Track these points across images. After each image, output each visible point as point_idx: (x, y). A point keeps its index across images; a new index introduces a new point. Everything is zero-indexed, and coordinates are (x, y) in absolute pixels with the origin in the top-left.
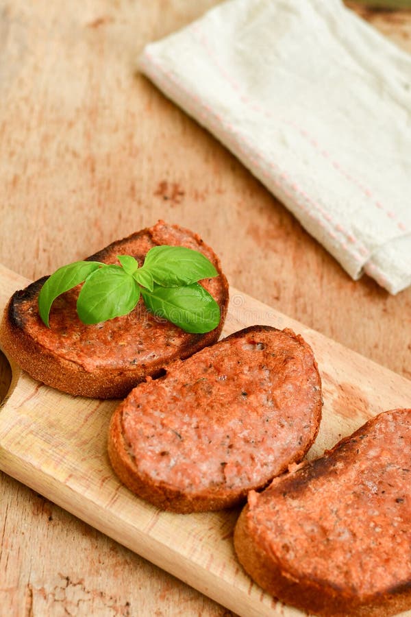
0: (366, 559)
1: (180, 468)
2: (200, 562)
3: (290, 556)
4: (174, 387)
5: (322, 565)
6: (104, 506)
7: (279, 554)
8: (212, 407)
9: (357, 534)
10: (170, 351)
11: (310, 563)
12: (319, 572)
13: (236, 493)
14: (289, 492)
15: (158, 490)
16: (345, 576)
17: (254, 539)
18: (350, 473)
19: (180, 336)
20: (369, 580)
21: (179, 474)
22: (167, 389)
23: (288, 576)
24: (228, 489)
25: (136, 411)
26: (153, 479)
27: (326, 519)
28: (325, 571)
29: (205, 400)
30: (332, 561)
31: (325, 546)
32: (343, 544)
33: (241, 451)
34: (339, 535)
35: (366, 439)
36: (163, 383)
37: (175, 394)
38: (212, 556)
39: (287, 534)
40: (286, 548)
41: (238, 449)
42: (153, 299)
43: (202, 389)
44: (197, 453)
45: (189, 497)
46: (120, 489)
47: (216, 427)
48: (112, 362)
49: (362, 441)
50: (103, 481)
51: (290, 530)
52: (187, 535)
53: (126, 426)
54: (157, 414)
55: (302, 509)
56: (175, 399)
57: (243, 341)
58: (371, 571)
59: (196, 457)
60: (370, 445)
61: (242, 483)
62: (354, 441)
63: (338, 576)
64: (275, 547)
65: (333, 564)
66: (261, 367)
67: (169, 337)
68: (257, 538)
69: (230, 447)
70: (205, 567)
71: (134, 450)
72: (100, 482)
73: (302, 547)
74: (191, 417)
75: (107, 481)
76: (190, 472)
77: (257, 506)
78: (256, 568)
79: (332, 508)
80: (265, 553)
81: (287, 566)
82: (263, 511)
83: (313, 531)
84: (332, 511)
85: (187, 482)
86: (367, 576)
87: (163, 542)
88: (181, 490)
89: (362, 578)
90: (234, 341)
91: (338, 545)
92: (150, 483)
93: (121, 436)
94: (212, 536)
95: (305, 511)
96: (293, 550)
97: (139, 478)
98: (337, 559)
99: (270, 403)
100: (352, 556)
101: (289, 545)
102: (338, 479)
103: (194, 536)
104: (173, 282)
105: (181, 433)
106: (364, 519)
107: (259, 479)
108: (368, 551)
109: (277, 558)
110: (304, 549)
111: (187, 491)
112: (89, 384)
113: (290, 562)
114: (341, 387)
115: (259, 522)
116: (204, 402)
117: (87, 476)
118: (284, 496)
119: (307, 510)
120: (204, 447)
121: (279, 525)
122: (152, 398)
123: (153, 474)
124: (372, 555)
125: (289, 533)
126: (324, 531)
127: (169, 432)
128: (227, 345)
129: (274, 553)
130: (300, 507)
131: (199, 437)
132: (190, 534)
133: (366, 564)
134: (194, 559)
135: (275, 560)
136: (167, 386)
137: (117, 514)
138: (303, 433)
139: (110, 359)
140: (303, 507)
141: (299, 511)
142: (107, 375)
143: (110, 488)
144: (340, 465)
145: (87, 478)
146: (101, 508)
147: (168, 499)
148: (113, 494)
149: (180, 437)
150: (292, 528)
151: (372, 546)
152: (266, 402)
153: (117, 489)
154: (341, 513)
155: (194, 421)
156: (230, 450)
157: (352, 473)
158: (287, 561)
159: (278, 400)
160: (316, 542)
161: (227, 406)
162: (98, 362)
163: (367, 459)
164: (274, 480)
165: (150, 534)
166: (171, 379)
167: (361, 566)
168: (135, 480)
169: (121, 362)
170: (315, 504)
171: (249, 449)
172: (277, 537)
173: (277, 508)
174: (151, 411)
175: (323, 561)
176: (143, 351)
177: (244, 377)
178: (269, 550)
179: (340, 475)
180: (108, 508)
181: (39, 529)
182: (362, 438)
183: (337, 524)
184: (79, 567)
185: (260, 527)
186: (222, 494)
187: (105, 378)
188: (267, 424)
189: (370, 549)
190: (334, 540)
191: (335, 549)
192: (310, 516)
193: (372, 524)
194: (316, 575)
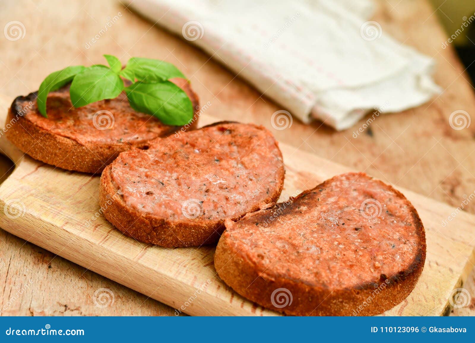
0: (333, 264)
1: (163, 203)
2: (185, 281)
3: (266, 262)
4: (156, 155)
5: (294, 268)
6: (97, 243)
7: (254, 260)
8: (190, 167)
9: (324, 248)
10: (151, 135)
11: (283, 267)
12: (292, 273)
13: (214, 222)
14: (261, 223)
15: (145, 219)
16: (316, 276)
17: (232, 252)
18: (312, 213)
19: (159, 127)
20: (338, 279)
21: (163, 207)
22: (150, 156)
23: (265, 276)
24: (207, 220)
25: (123, 167)
26: (140, 211)
27: (295, 239)
28: (297, 272)
29: (183, 162)
30: (303, 266)
31: (296, 256)
32: (312, 254)
33: (216, 194)
34: (308, 249)
35: (324, 192)
36: (147, 152)
37: (157, 159)
38: (195, 277)
39: (261, 248)
40: (261, 257)
41: (214, 193)
42: (135, 94)
43: (180, 155)
44: (178, 194)
45: (172, 224)
46: (111, 232)
47: (193, 178)
48: (102, 140)
49: (322, 193)
50: (96, 227)
51: (264, 245)
52: (172, 263)
53: (115, 175)
54: (142, 170)
55: (273, 233)
56: (157, 162)
57: (214, 128)
58: (338, 272)
59: (177, 197)
60: (329, 195)
61: (219, 215)
62: (315, 193)
63: (309, 276)
64: (251, 256)
65: (304, 268)
66: (230, 144)
67: (150, 127)
68: (234, 250)
69: (207, 191)
70: (189, 284)
71: (122, 191)
72: (93, 227)
73: (276, 256)
74: (171, 173)
75: (99, 227)
76: (172, 204)
77: (233, 229)
78: (235, 277)
79: (299, 232)
80: (242, 260)
81: (263, 269)
82: (239, 233)
83: (284, 247)
84: (300, 234)
85: (170, 212)
86: (336, 276)
87: (151, 267)
88: (165, 219)
89: (331, 277)
90: (206, 129)
91: (307, 256)
92: (138, 214)
93: (111, 183)
94: (196, 264)
95: (276, 234)
96: (268, 258)
97: (127, 211)
98: (307, 264)
99: (240, 166)
100: (320, 262)
101: (263, 254)
102: (303, 216)
103: (179, 264)
104: (151, 78)
105: (163, 181)
106: (328, 240)
107: (234, 213)
108: (334, 260)
109: (254, 263)
110: (277, 258)
111: (170, 219)
112: (82, 157)
113: (266, 266)
114: (300, 174)
115: (236, 238)
116: (182, 164)
117: (82, 223)
118: (257, 225)
119: (278, 233)
120: (184, 190)
121: (254, 241)
122: (137, 160)
123: (140, 207)
124: (339, 262)
125: (263, 246)
126: (294, 246)
127: (153, 180)
128: (201, 131)
129: (251, 259)
130: (271, 232)
131: (179, 184)
132: (175, 262)
133: (333, 267)
134: (179, 279)
135: (252, 265)
136: (149, 154)
137: (109, 248)
138: (270, 186)
139: (100, 137)
140: (274, 232)
141: (270, 234)
142: (97, 148)
143: (103, 232)
144: (304, 208)
145: (81, 224)
146: (95, 244)
147: (154, 228)
148: (106, 235)
149: (163, 184)
150: (265, 244)
151: (338, 256)
152: (236, 165)
153: (109, 232)
154: (308, 236)
155: (175, 175)
156: (207, 194)
157: (315, 212)
158: (263, 264)
159: (246, 163)
160: (288, 254)
161: (202, 166)
162: (89, 139)
163: (327, 204)
164: (247, 214)
165: (140, 261)
166: (153, 150)
167: (329, 268)
168: (124, 215)
169: (109, 140)
170: (284, 230)
171: (224, 193)
172: (252, 249)
173: (251, 232)
174: (137, 168)
175: (295, 266)
176: (127, 133)
177: (216, 150)
178: (246, 257)
179: (305, 214)
180: (100, 244)
181: (39, 273)
182: (321, 191)
183: (305, 242)
184: (76, 299)
185: (237, 243)
186: (201, 223)
187: (96, 151)
188: (238, 178)
189: (336, 258)
190: (303, 253)
191: (305, 258)
192: (281, 236)
193: (336, 243)
194: (289, 275)
